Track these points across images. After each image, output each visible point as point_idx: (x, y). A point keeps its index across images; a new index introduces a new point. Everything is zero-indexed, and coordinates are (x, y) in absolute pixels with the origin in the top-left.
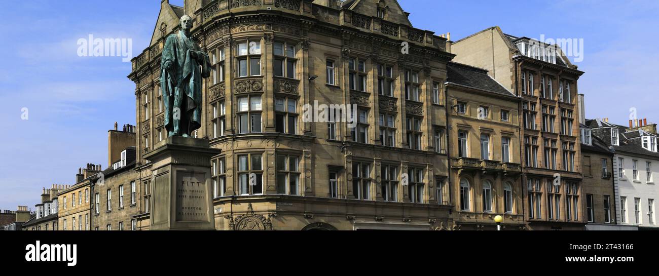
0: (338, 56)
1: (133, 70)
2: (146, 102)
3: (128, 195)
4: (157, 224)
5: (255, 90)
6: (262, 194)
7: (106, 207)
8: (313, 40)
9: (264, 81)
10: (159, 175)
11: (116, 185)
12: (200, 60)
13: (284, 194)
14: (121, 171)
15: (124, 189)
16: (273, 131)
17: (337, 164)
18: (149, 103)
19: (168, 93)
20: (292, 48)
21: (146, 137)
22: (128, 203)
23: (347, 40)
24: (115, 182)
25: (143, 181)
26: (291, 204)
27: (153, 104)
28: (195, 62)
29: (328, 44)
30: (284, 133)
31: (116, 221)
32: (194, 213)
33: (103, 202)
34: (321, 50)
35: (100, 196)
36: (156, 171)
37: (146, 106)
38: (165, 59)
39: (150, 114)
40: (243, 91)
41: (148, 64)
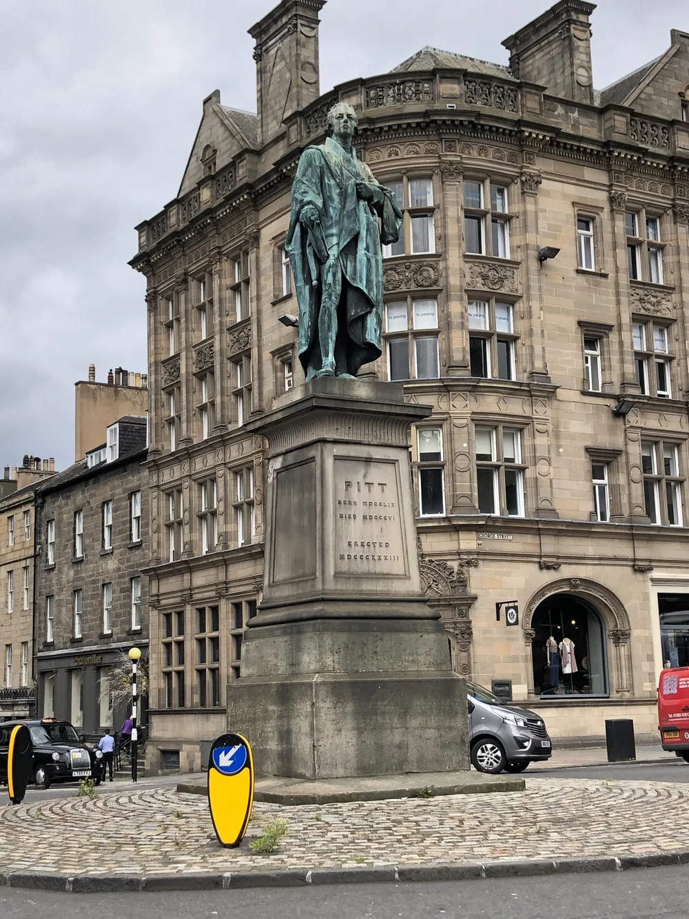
0: (603, 208)
1: (140, 248)
2: (171, 319)
3: (124, 523)
4: (285, 582)
5: (421, 286)
6: (444, 515)
7: (70, 550)
8: (546, 173)
9: (441, 265)
10: (285, 468)
11: (96, 502)
12: (378, 202)
13: (492, 515)
14: (104, 471)
15: (115, 511)
16: (465, 374)
17: (608, 446)
18: (178, 320)
19: (308, 280)
20: (501, 192)
21: (170, 394)
22: (122, 540)
23: (621, 172)
24: (92, 496)
25: (163, 491)
26: (510, 537)
27: (186, 322)
28: (368, 209)
29: (581, 182)
30: (489, 376)
31: (94, 582)
32: (373, 557)
33: (64, 540)
34: (565, 196)
35: (58, 528)
36: (280, 459)
37: (169, 326)
38: (302, 201)
39: (180, 343)
40: (395, 288)
41: (175, 234)
